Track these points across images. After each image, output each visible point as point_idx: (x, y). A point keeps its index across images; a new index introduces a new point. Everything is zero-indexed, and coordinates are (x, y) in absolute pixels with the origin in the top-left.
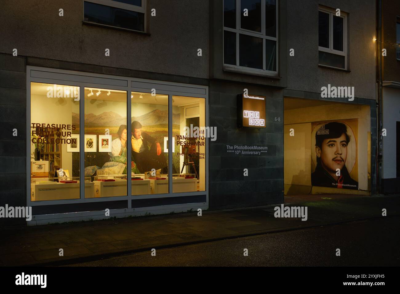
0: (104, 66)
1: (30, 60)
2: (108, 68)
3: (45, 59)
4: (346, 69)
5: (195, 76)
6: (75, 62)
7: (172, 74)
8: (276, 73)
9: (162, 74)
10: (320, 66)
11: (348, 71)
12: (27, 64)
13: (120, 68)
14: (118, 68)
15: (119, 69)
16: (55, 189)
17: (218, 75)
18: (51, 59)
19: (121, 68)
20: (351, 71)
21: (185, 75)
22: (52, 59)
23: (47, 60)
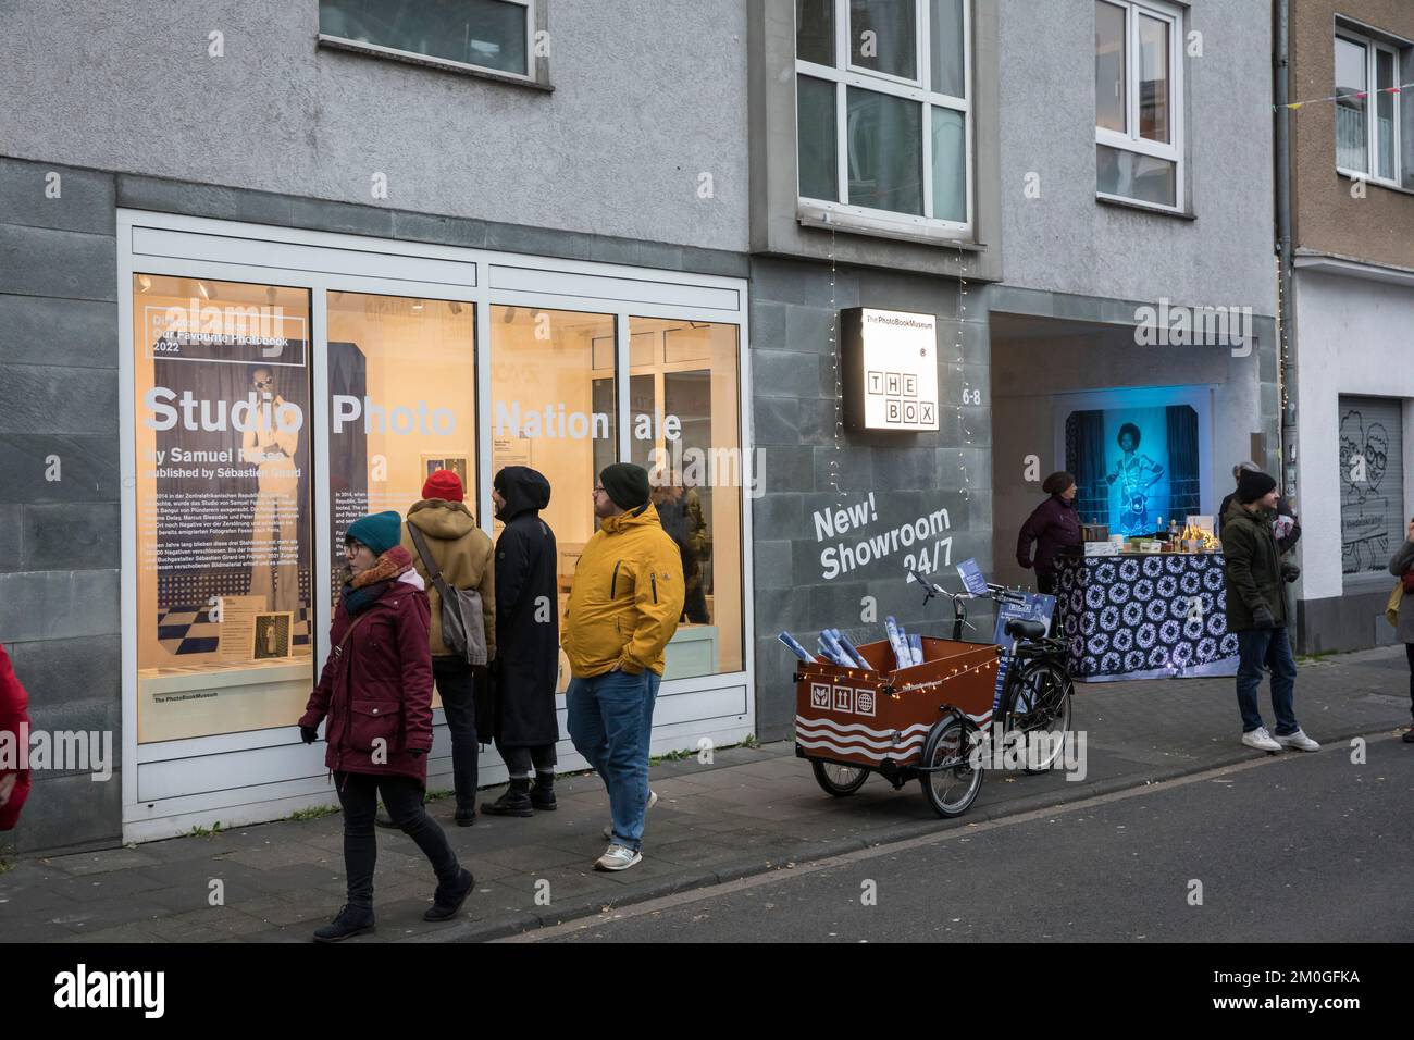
0: (395, 210)
1: (130, 188)
2: (409, 217)
3: (187, 183)
4: (1180, 209)
5: (703, 244)
6: (292, 193)
7: (626, 235)
8: (967, 227)
9: (595, 236)
10: (1100, 202)
11: (1188, 219)
12: (121, 202)
13: (451, 218)
14: (446, 217)
15: (447, 220)
16: (216, 694)
17: (784, 240)
18: (206, 184)
19: (455, 215)
20: (1196, 214)
21: (668, 241)
22: (212, 185)
23: (191, 186)
